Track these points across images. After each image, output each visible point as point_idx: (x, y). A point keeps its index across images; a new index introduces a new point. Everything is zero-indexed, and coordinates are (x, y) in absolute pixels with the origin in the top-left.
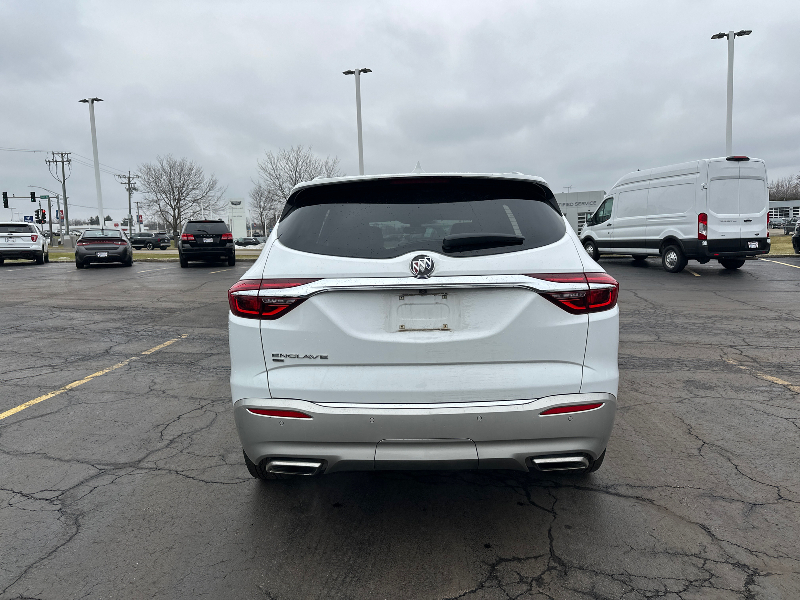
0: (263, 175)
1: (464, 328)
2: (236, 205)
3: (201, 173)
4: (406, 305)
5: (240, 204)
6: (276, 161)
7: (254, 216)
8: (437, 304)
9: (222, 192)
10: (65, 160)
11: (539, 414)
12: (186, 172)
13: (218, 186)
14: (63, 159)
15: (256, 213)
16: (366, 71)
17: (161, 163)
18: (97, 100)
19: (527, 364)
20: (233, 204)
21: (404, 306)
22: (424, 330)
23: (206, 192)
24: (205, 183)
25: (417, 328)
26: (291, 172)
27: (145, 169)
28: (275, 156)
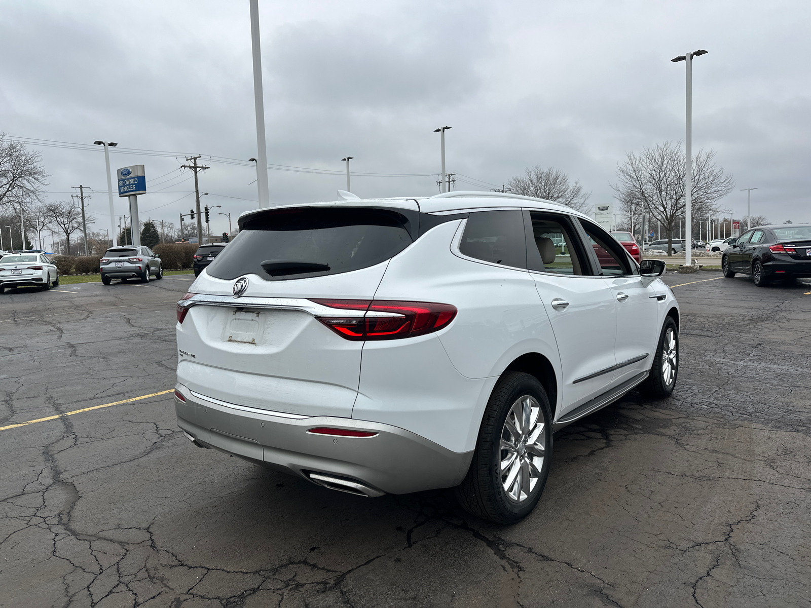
0: (623, 178)
1: (264, 343)
2: (602, 210)
3: (567, 180)
4: (235, 319)
5: (607, 208)
6: (637, 162)
7: (623, 220)
8: (252, 320)
9: (584, 198)
10: (451, 180)
11: (307, 430)
12: (552, 181)
13: (582, 192)
14: (449, 180)
15: (626, 217)
16: (699, 53)
17: (529, 174)
18: (447, 128)
19: (307, 383)
20: (600, 209)
21: (234, 320)
22: (241, 342)
23: (569, 199)
24: (569, 191)
25: (238, 340)
26: (653, 172)
27: (514, 182)
28: (637, 156)
